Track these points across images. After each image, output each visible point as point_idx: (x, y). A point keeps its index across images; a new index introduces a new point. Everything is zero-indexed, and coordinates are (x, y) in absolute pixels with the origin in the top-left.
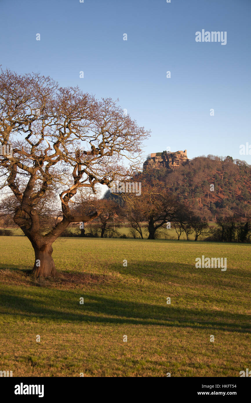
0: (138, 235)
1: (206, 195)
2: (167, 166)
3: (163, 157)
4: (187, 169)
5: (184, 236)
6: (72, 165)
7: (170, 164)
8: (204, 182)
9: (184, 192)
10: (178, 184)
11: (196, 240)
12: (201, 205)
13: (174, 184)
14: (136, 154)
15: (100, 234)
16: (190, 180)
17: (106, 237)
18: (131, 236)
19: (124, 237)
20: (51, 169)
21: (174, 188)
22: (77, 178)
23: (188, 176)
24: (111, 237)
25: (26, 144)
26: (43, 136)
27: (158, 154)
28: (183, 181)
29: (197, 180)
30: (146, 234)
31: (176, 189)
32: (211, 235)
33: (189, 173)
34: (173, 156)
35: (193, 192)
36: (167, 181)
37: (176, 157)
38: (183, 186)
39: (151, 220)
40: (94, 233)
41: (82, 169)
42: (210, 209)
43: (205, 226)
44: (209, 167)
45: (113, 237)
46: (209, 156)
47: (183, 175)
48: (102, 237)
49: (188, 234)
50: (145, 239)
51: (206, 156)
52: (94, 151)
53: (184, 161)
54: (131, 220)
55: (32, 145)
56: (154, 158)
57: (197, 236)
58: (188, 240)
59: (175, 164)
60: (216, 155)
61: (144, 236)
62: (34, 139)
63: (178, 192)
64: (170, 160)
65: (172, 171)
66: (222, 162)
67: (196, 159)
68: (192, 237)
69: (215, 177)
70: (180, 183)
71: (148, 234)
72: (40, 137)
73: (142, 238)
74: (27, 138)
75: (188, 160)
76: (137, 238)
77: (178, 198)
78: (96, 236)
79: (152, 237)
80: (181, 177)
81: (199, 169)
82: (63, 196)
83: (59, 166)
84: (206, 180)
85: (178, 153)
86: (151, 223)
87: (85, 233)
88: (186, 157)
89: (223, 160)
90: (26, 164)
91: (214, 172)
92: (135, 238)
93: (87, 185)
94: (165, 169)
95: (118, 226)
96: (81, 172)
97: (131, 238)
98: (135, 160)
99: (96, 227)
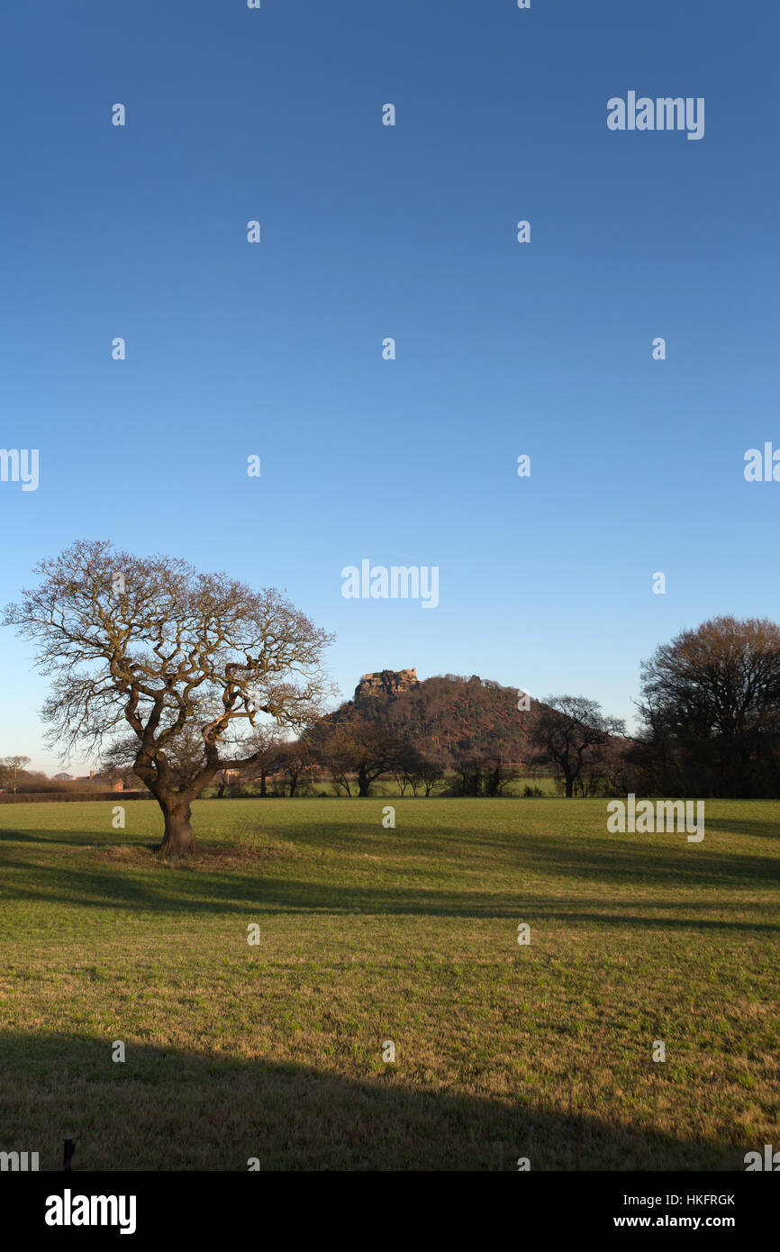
0: (344, 792)
1: (446, 732)
2: (389, 692)
3: (383, 680)
4: (416, 695)
5: (409, 789)
6: (223, 686)
7: (393, 688)
8: (442, 712)
9: (413, 728)
10: (405, 717)
11: (427, 795)
12: (440, 747)
13: (399, 717)
14: (313, 667)
15: (288, 793)
16: (422, 711)
17: (297, 796)
18: (334, 793)
19: (324, 795)
20: (191, 694)
21: (399, 723)
22: (228, 705)
23: (420, 705)
24: (305, 796)
25: (153, 657)
26: (178, 645)
27: (375, 675)
28: (413, 712)
29: (432, 710)
30: (355, 789)
31: (403, 725)
32: (449, 788)
33: (420, 701)
34: (396, 676)
35: (427, 728)
36: (390, 713)
37: (401, 679)
38: (413, 719)
39: (362, 769)
40: (280, 791)
41: (235, 691)
42: (452, 751)
43: (440, 775)
44: (447, 692)
45: (308, 797)
46: (447, 676)
47: (412, 703)
48: (291, 796)
49: (415, 787)
50: (354, 796)
51: (443, 676)
52: (251, 664)
53: (413, 683)
54: (334, 770)
55: (164, 658)
56: (370, 681)
57: (428, 790)
58: (416, 796)
59: (400, 689)
60: (456, 675)
61: (352, 793)
62: (168, 648)
63: (405, 728)
64: (393, 682)
65: (396, 699)
66: (466, 684)
67: (429, 681)
68: (422, 791)
69: (456, 705)
70: (408, 714)
71: (359, 790)
72: (175, 646)
73: (350, 796)
74: (156, 649)
75: (418, 682)
76: (343, 797)
77: (405, 737)
78: (283, 795)
79: (365, 793)
80: (410, 707)
81: (434, 694)
82: (208, 732)
83: (203, 688)
84: (444, 709)
85: (404, 672)
86: (362, 774)
87: (267, 792)
88: (415, 677)
89: (467, 681)
90: (150, 685)
91: (455, 698)
92: (339, 796)
93: (242, 715)
94: (386, 697)
95: (317, 781)
96: (234, 696)
97: (334, 796)
98: (313, 676)
99: (283, 783)
